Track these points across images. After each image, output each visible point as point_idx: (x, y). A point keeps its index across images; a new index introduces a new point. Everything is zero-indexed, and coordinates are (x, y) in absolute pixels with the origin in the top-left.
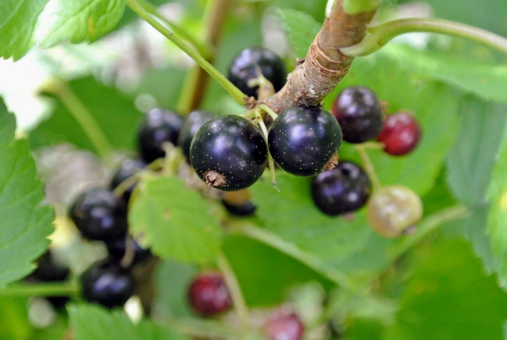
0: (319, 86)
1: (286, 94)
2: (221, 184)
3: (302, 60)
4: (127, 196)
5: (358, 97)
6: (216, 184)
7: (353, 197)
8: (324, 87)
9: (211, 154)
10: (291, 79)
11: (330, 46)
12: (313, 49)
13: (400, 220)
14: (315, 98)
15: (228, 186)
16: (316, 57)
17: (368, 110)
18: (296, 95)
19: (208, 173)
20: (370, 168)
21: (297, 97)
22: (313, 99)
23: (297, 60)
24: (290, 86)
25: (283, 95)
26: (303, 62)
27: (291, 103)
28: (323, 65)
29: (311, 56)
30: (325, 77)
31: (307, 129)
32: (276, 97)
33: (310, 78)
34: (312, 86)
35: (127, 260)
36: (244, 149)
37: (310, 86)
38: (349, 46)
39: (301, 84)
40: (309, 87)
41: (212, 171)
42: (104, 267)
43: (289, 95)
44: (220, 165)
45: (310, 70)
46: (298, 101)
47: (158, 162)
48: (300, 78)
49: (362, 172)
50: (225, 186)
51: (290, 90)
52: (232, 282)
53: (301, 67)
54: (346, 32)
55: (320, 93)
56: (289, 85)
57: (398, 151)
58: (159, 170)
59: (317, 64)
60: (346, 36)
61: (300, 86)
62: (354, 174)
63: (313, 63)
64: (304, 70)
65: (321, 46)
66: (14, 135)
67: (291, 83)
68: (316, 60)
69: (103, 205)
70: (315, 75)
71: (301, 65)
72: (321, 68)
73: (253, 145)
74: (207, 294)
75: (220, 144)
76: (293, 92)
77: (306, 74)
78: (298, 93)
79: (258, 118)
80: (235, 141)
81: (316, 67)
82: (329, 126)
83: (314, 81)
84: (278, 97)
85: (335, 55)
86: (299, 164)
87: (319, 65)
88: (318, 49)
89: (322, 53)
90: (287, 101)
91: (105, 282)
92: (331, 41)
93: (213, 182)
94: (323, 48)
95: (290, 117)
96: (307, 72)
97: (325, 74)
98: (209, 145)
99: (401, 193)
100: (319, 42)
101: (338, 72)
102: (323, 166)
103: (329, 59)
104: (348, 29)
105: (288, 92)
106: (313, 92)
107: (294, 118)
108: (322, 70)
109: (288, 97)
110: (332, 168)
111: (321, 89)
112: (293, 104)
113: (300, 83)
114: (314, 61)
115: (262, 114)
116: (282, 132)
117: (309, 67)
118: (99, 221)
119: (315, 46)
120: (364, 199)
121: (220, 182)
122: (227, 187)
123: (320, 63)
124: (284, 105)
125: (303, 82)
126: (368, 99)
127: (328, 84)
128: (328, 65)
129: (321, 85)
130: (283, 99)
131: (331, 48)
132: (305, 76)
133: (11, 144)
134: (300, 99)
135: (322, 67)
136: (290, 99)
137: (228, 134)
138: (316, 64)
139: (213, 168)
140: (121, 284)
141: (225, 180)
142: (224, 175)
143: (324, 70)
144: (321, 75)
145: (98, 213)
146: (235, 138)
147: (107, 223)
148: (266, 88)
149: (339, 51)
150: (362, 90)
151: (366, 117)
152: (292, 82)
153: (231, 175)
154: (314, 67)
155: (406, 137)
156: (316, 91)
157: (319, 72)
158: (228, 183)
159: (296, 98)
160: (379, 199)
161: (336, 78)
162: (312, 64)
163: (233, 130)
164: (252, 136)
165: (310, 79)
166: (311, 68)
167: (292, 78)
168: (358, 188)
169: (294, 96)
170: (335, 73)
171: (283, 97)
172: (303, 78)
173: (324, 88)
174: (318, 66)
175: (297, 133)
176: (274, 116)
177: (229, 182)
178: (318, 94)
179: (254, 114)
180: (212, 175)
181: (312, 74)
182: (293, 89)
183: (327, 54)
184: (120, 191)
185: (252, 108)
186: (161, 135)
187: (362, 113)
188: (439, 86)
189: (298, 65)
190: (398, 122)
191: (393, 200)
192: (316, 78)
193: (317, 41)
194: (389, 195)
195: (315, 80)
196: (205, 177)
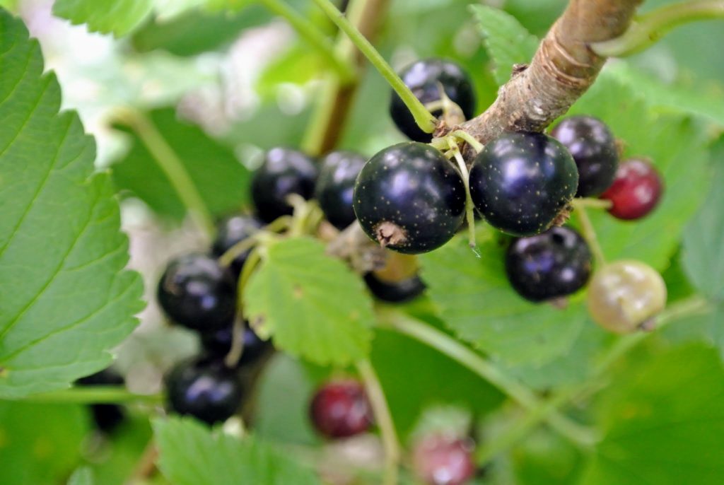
0: (551, 103)
1: (494, 115)
2: (400, 242)
3: (522, 66)
4: (237, 267)
5: (583, 131)
6: (392, 242)
7: (568, 275)
8: (557, 104)
9: (387, 198)
10: (505, 93)
11: (577, 40)
12: (547, 46)
13: (636, 308)
14: (541, 121)
15: (410, 245)
16: (552, 58)
17: (598, 149)
18: (512, 117)
19: (380, 224)
20: (590, 234)
21: (513, 119)
22: (538, 123)
23: (515, 66)
24: (503, 104)
25: (489, 118)
26: (522, 69)
27: (503, 128)
28: (561, 70)
29: (543, 57)
30: (561, 89)
31: (530, 164)
32: (478, 121)
33: (538, 90)
34: (539, 103)
35: (233, 358)
36: (434, 192)
37: (536, 102)
38: (604, 40)
39: (522, 100)
40: (534, 104)
41: (388, 223)
42: (201, 365)
43: (499, 118)
44: (401, 213)
45: (539, 78)
46: (514, 126)
47: (283, 221)
48: (521, 92)
49: (580, 239)
50: (405, 245)
51: (502, 109)
52: (376, 393)
53: (523, 76)
54: (604, 18)
55: (550, 114)
56: (502, 102)
57: (629, 212)
58: (283, 231)
59: (552, 68)
60: (604, 24)
61: (519, 104)
62: (570, 241)
63: (546, 67)
64: (529, 78)
65: (561, 41)
66: (93, 168)
67: (504, 100)
68: (552, 64)
69: (203, 278)
70: (546, 85)
71: (520, 73)
72: (557, 75)
73: (449, 186)
74: (338, 410)
75: (400, 184)
76: (506, 113)
77: (531, 85)
78: (515, 114)
79: (454, 149)
80: (423, 180)
81: (550, 72)
82: (560, 160)
83: (543, 95)
84: (481, 122)
85: (581, 53)
86: (518, 216)
87: (555, 69)
88: (556, 46)
89: (562, 51)
90: (496, 126)
91: (203, 385)
92: (580, 32)
93: (388, 239)
94: (564, 44)
95: (502, 148)
96: (534, 81)
97: (562, 84)
98: (384, 185)
99: (637, 270)
100: (559, 35)
101: (582, 81)
102: (551, 219)
103: (571, 60)
104: (609, 14)
105: (499, 113)
106: (540, 111)
107: (509, 149)
108: (559, 78)
109: (498, 120)
110: (562, 224)
111: (551, 107)
112: (504, 130)
113: (521, 97)
114: (547, 65)
115: (458, 144)
116: (493, 167)
117: (538, 74)
118: (197, 299)
119: (552, 42)
120: (583, 279)
121: (398, 240)
122: (407, 246)
123: (556, 66)
124: (491, 132)
125: (525, 97)
126: (598, 135)
127: (564, 99)
128: (570, 70)
129: (554, 102)
130: (489, 123)
131: (577, 43)
132: (529, 87)
133: (89, 180)
134: (517, 122)
135: (559, 73)
136: (501, 122)
137: (412, 170)
138: (550, 68)
139: (390, 217)
140: (224, 391)
141: (406, 236)
142: (406, 228)
143: (562, 77)
144: (556, 85)
145: (196, 288)
146: (422, 175)
147: (209, 303)
148: (452, 114)
149: (589, 49)
150: (589, 122)
151: (595, 159)
152: (507, 97)
153: (416, 229)
154: (547, 73)
155: (642, 194)
156: (544, 110)
157: (554, 80)
158: (410, 241)
159: (512, 122)
160: (606, 278)
161: (577, 91)
162: (543, 69)
163: (419, 163)
164: (447, 173)
165: (537, 92)
166: (542, 75)
167: (507, 92)
168: (576, 263)
169: (509, 118)
170: (577, 83)
171: (489, 121)
172: (526, 91)
173: (557, 106)
174: (553, 71)
175: (514, 170)
176: (478, 147)
177: (412, 239)
178: (547, 116)
179: (447, 145)
180: (388, 229)
181: (541, 83)
182: (508, 108)
183: (570, 53)
184: (226, 260)
185: (442, 136)
186: (285, 183)
187: (589, 152)
188: (687, 125)
189: (515, 73)
190: (631, 172)
191: (626, 281)
192: (547, 91)
193: (555, 34)
194: (620, 272)
195: (546, 94)
196: (375, 232)
